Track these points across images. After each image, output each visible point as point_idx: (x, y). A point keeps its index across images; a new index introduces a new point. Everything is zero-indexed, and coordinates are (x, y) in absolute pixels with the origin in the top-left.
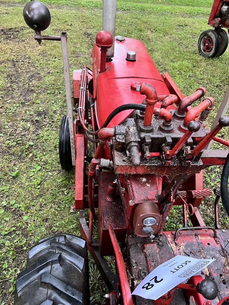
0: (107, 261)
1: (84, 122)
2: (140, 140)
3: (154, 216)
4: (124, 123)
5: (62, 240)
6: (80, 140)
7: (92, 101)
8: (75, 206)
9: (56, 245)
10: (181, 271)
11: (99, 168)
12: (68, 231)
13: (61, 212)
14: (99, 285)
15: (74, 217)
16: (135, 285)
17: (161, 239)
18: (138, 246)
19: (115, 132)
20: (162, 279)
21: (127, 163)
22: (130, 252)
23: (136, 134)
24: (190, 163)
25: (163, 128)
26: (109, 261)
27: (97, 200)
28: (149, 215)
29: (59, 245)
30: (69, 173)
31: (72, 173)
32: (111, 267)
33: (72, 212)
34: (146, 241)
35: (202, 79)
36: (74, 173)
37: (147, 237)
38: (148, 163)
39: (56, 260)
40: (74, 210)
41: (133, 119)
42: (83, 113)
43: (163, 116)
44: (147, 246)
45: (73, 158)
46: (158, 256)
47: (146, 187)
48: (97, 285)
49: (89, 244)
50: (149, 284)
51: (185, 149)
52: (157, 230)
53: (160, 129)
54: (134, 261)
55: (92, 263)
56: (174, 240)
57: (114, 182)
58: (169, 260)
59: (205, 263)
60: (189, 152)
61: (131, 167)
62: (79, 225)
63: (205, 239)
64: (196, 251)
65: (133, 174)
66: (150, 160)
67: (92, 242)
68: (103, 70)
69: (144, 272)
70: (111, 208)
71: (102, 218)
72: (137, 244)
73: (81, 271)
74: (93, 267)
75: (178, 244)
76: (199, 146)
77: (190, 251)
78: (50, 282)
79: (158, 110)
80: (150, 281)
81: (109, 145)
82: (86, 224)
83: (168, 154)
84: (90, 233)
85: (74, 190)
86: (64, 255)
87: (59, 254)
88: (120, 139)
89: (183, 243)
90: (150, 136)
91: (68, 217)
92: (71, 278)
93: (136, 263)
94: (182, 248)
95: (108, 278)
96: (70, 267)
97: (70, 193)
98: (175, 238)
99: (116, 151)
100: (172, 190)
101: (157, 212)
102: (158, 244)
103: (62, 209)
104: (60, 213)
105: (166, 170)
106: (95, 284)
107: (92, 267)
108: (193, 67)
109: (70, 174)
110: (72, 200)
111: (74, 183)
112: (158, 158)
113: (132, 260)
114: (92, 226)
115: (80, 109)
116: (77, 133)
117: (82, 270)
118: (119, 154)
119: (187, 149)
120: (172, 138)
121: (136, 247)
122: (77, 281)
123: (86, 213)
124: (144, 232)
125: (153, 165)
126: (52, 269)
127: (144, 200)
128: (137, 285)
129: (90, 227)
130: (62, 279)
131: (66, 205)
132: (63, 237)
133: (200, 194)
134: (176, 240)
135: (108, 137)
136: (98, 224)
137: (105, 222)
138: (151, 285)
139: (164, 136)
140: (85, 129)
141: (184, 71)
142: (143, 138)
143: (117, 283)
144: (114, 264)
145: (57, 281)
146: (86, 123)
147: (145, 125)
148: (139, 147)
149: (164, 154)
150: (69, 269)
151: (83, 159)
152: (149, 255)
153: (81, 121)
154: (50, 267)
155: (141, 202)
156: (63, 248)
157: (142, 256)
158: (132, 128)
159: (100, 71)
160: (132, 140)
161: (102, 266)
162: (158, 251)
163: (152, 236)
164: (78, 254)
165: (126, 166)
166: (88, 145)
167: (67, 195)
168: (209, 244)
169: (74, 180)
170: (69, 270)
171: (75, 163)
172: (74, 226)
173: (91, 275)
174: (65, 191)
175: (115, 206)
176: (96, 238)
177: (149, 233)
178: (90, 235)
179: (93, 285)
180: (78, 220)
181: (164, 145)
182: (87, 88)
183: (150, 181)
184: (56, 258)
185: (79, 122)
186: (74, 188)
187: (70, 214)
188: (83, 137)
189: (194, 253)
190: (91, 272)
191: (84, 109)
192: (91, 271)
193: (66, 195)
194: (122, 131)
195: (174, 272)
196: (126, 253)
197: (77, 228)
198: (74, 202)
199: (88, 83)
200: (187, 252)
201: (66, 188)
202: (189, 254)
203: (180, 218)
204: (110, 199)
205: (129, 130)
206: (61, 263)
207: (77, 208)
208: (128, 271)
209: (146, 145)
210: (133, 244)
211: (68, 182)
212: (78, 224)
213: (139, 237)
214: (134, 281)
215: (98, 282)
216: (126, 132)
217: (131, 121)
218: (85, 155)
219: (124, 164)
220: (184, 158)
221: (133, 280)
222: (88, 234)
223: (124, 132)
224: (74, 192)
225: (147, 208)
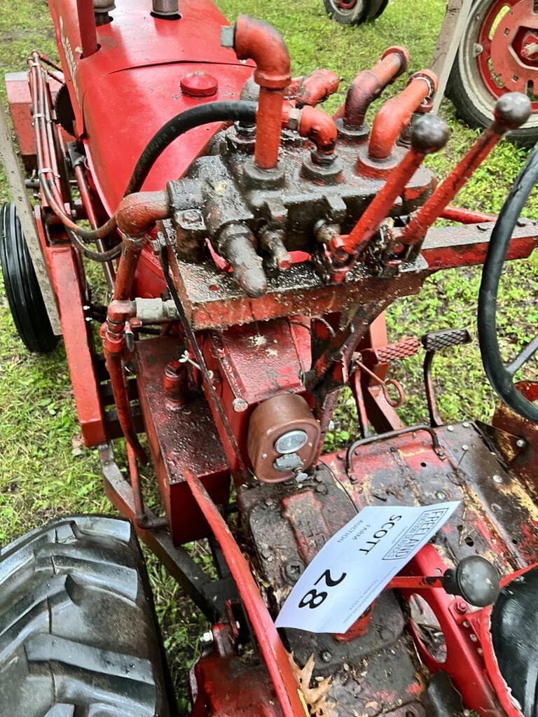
0: (190, 551)
1: (63, 210)
2: (252, 216)
3: (300, 427)
4: (191, 172)
5: (65, 534)
6: (62, 262)
7: (75, 151)
8: (83, 438)
9: (52, 553)
10: (386, 543)
11: (132, 329)
12: (77, 503)
13: (50, 459)
14: (179, 609)
15: (87, 466)
16: (278, 601)
17: (319, 478)
18: (267, 506)
19: (170, 201)
20: (344, 575)
21: (222, 292)
22: (251, 524)
23: (238, 200)
24: (398, 265)
25: (314, 171)
26: (195, 550)
27: (138, 414)
28: (289, 425)
29: (60, 551)
30: (48, 358)
31: (58, 357)
32: (202, 563)
33: (77, 454)
34: (284, 490)
35: (342, 80)
36: (64, 355)
37: (288, 481)
38: (282, 284)
39: (58, 594)
40: (81, 449)
41: (217, 158)
42: (55, 184)
43: (312, 129)
44: (291, 502)
45: (52, 316)
46: (321, 521)
47: (268, 358)
48: (175, 610)
49: (139, 526)
50: (313, 592)
51: (382, 228)
52: (310, 458)
53: (306, 175)
54: (265, 546)
55: (153, 564)
56: (347, 472)
57: (181, 361)
58: (347, 522)
59: (438, 514)
60: (397, 233)
61: (236, 303)
62: (104, 482)
63: (413, 454)
64: (399, 486)
65: (245, 324)
66: (287, 274)
67: (146, 519)
68: (90, 48)
69: (294, 565)
70: (182, 427)
71: (164, 456)
72: (264, 501)
73: (133, 604)
74: (158, 572)
75: (356, 479)
76: (428, 209)
77: (384, 489)
78: (54, 656)
79: (293, 113)
80: (315, 584)
81: (156, 250)
82: (122, 478)
83: (341, 247)
84: (138, 498)
85: (73, 398)
86: (80, 574)
87: (66, 576)
88: (190, 221)
89: (367, 476)
90: (281, 200)
91: (71, 469)
92: (111, 627)
93: (271, 548)
94: (367, 486)
95: (200, 592)
96: (103, 601)
97: (63, 409)
98: (346, 466)
99: (181, 262)
100: (342, 353)
101: (308, 415)
102: (316, 491)
103: (51, 451)
104: (46, 463)
105: (334, 297)
106: (170, 609)
107: (156, 572)
108: (318, 50)
109: (53, 362)
110: (70, 425)
111: (69, 381)
112: (310, 266)
113: (260, 543)
114: (139, 479)
115: (46, 173)
116: (48, 244)
117: (137, 601)
118: (192, 271)
119: (386, 226)
120: (346, 200)
121: (264, 509)
122: (129, 631)
123: (116, 450)
124: (280, 471)
125: (299, 289)
126: (53, 617)
127: (270, 393)
128: (283, 600)
129: (135, 484)
130: (88, 637)
131: (60, 440)
132: (68, 526)
133: (393, 355)
134: (349, 470)
135: (148, 225)
136: (151, 469)
137: (174, 465)
138: (319, 595)
139: (317, 196)
140: (69, 226)
141: (299, 63)
142: (261, 208)
143: (227, 599)
144: (206, 553)
145: (73, 649)
146: (69, 213)
147: (261, 167)
148: (252, 238)
149: (329, 250)
150: (100, 607)
151: (82, 313)
152: (300, 522)
153: (54, 209)
154: (45, 614)
155: (263, 397)
156: (75, 557)
157: (283, 529)
158: (221, 183)
159: (81, 52)
160: (230, 219)
161: (183, 570)
162: (318, 508)
163: (302, 476)
164: (119, 563)
165: (223, 301)
166: (87, 277)
167: (55, 415)
168: (423, 465)
169: (66, 375)
170: (102, 609)
171: (59, 328)
172: (91, 488)
173: (157, 592)
174: (48, 407)
175: (191, 419)
176: (153, 503)
177: (293, 470)
178: (138, 503)
179: (164, 612)
180: (97, 471)
181: (321, 223)
182: (55, 118)
183: (276, 341)
184: (58, 586)
185: (48, 210)
186: (72, 395)
187: (74, 460)
188: (69, 255)
189: (394, 493)
190: (155, 585)
191: (56, 174)
192: (155, 581)
193: (53, 416)
194: (192, 197)
195: (368, 551)
196: (240, 529)
197: (100, 491)
198: (77, 429)
199: (54, 103)
200: (380, 492)
201: (50, 397)
202: (385, 497)
203: (340, 417)
204: (174, 404)
205: (213, 188)
206: (75, 597)
207: (91, 443)
208: (254, 573)
209: (272, 229)
210: (256, 504)
211: (50, 381)
212: (101, 481)
213: (266, 483)
214: (275, 593)
215: (175, 604)
216: (204, 198)
217: (213, 166)
218: (84, 302)
219: (214, 297)
220: (383, 252)
221: (270, 591)
222: (133, 500)
223: (198, 198)
224: (73, 405)
225: (281, 411)
